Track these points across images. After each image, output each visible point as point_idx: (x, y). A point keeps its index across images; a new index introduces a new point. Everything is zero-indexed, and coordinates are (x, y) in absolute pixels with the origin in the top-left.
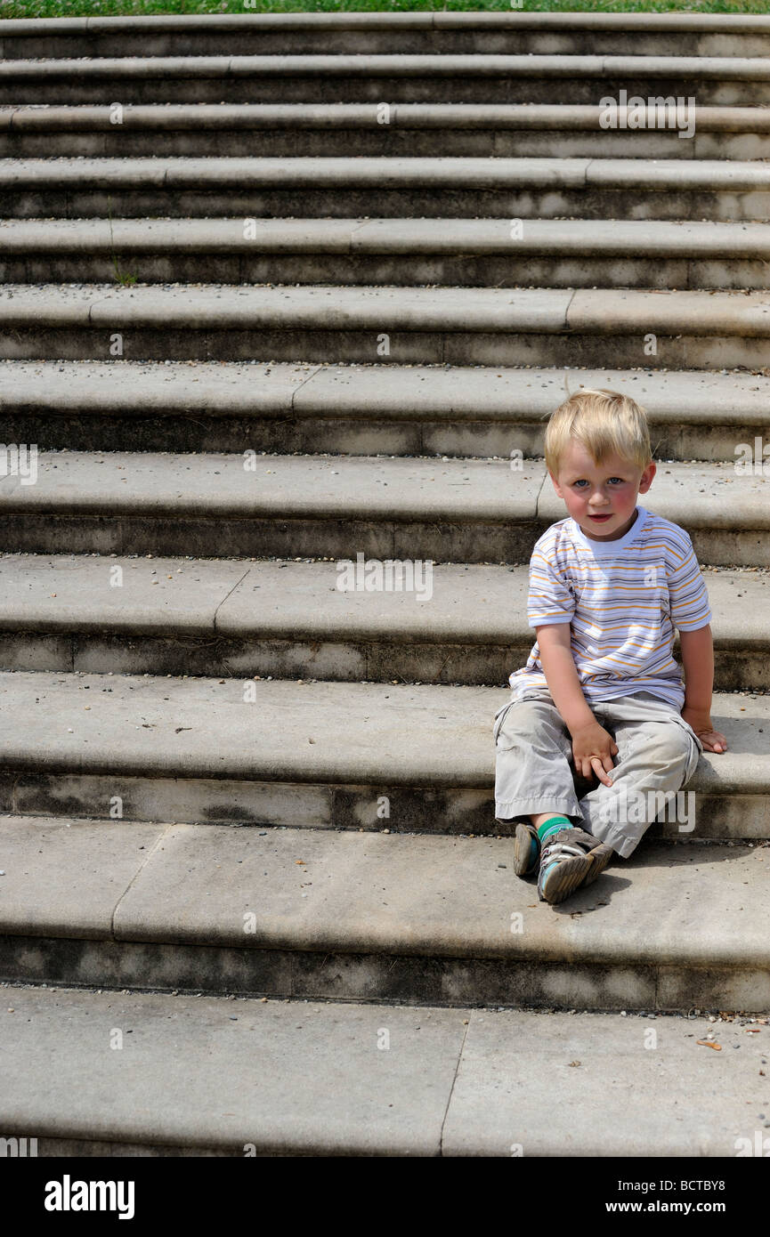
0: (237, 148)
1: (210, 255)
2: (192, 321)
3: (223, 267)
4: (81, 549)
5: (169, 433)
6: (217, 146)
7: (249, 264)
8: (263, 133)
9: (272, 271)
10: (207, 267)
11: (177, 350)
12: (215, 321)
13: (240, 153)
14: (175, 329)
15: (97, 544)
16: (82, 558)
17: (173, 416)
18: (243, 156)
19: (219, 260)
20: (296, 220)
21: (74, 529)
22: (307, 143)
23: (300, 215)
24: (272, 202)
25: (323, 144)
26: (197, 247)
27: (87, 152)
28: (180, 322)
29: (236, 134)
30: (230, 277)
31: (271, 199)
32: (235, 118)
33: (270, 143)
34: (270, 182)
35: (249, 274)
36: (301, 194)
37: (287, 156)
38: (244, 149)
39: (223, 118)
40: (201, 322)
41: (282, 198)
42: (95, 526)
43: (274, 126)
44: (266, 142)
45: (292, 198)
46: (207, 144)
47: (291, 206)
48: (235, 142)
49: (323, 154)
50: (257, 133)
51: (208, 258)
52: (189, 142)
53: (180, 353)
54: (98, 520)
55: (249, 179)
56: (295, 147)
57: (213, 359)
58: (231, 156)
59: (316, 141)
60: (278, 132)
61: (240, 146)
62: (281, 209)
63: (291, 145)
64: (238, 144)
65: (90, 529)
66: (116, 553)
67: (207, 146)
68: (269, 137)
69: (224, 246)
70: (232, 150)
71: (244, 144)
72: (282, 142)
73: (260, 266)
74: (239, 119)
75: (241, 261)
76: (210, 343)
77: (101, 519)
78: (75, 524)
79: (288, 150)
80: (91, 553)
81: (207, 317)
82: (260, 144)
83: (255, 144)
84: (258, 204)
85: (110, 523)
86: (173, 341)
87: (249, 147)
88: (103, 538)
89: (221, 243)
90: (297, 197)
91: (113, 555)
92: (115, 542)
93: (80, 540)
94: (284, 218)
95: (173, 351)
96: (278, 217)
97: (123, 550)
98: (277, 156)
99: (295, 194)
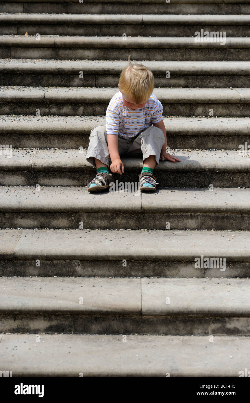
0: (158, 56)
1: (177, 104)
2: (188, 132)
3: (182, 109)
4: (182, 228)
5: (197, 179)
6: (149, 56)
7: (194, 108)
8: (170, 50)
9: (204, 111)
10: (175, 109)
11: (180, 145)
12: (198, 132)
13: (160, 59)
14: (179, 135)
15: (188, 225)
16: (182, 232)
17: (200, 172)
18: (161, 60)
19: (180, 106)
20: (200, 89)
21: (179, 219)
22: (190, 55)
23: (201, 87)
24: (189, 81)
25: (197, 55)
26: (172, 100)
27: (89, 58)
28: (182, 132)
29: (158, 50)
30: (185, 113)
31: (188, 79)
32: (158, 43)
33: (173, 55)
34: (188, 72)
35: (194, 112)
36: (202, 77)
37: (181, 60)
38: (162, 57)
39: (153, 43)
40: (192, 132)
41: (193, 79)
42: (188, 218)
43: (175, 47)
44: (172, 54)
45: (197, 79)
46: (145, 55)
47: (197, 83)
48: (157, 54)
49: (197, 60)
50: (167, 50)
51: (176, 105)
52: (136, 53)
53: (181, 146)
54: (189, 215)
55: (179, 70)
56: (184, 57)
57: (196, 148)
58: (156, 60)
59: (194, 54)
60: (177, 50)
61: (160, 56)
62: (193, 84)
63: (182, 56)
64: (159, 55)
65: (186, 219)
66: (197, 229)
67: (144, 55)
68: (173, 52)
69: (185, 100)
70: (156, 57)
71: (161, 55)
72: (179, 54)
73: (199, 109)
74: (160, 43)
75: (190, 106)
76: (195, 142)
77: (191, 215)
78: (179, 217)
79: (181, 58)
80: (186, 229)
81: (195, 130)
82: (168, 55)
83: (167, 55)
84: (182, 82)
85: (195, 216)
86: (178, 141)
87: (164, 56)
88: (191, 223)
89: (183, 98)
90: (200, 79)
91: (197, 230)
92: (197, 224)
93: (181, 224)
94: (194, 88)
95: (178, 145)
96: (192, 87)
97: (200, 228)
98: (177, 61)
99: (199, 77)
